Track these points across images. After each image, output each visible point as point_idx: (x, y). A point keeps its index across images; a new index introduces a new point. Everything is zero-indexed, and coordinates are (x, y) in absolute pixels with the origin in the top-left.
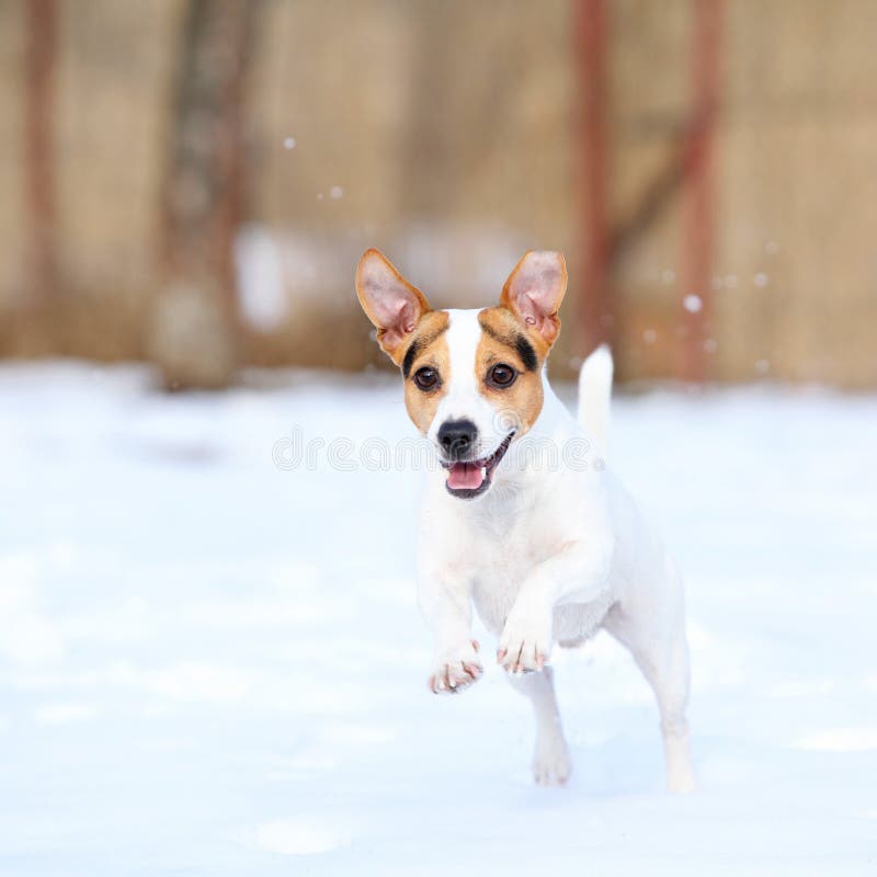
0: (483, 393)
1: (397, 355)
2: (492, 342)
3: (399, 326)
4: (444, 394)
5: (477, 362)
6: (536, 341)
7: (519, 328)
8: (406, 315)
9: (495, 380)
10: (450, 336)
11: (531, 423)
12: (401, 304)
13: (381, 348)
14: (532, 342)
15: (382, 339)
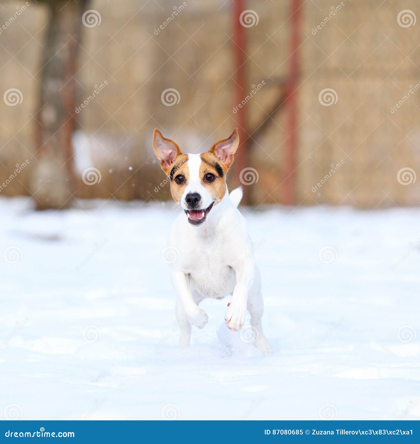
0: (203, 184)
1: (168, 172)
2: (206, 165)
3: (169, 160)
4: (187, 185)
5: (200, 172)
6: (223, 165)
7: (216, 160)
8: (172, 156)
9: (207, 179)
10: (189, 163)
11: (221, 198)
12: (170, 151)
13: (162, 168)
14: (221, 166)
15: (163, 165)
